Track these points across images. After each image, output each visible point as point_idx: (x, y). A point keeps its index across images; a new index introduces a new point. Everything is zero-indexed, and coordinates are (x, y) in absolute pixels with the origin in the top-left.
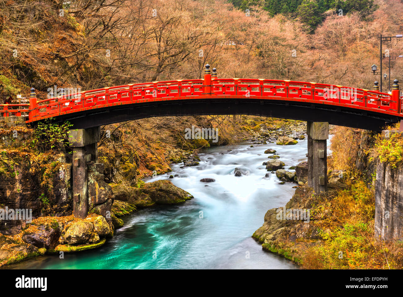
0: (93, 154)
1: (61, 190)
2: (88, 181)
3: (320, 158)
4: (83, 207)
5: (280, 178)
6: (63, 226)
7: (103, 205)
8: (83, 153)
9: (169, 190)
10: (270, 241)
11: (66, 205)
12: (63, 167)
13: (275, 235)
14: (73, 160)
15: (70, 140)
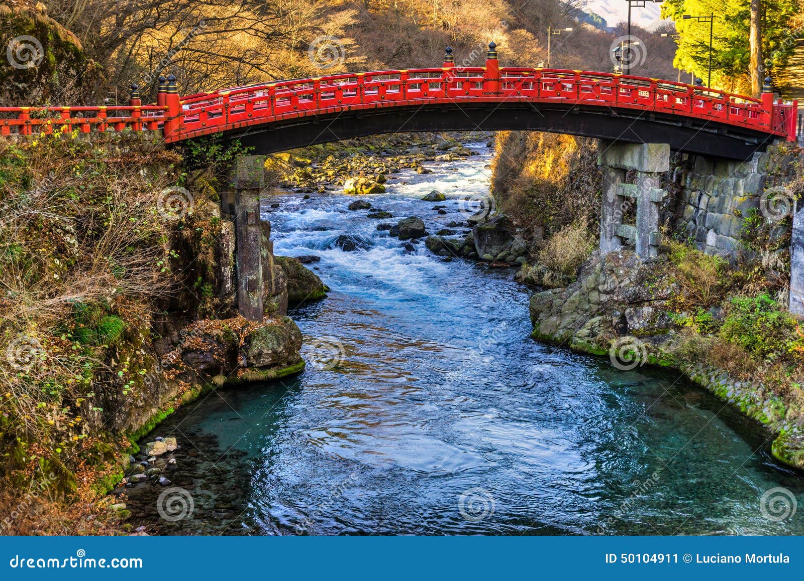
1: (224, 270)
3: (654, 202)
4: (260, 300)
5: (436, 251)
6: (238, 335)
7: (279, 296)
10: (587, 339)
12: (226, 227)
13: (592, 329)
14: (239, 214)
15: (240, 175)
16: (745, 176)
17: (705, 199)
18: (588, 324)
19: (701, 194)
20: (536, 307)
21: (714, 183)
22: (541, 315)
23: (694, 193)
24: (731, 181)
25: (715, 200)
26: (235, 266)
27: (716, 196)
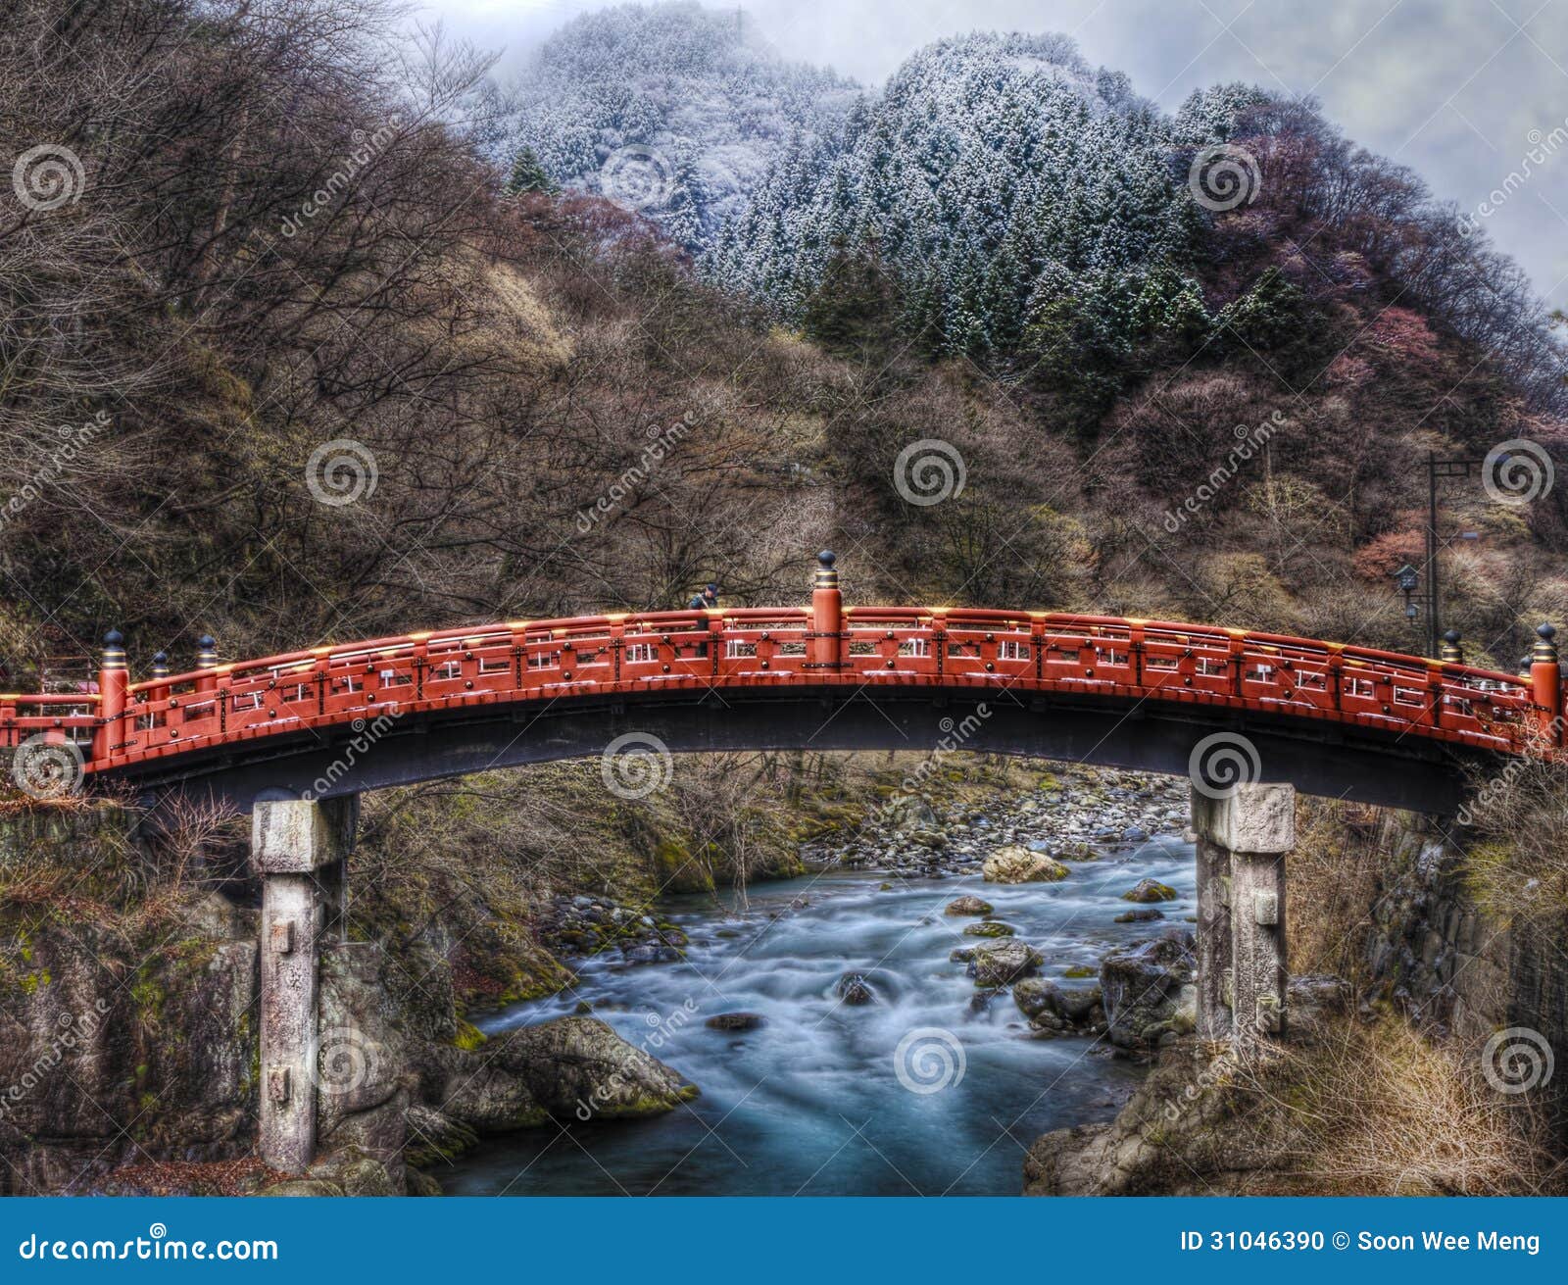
0: (330, 902)
1: (214, 1050)
2: (321, 1015)
3: (1262, 926)
4: (301, 1121)
5: (1032, 1014)
7: (375, 1114)
8: (307, 898)
9: (605, 1061)
11: (230, 1113)
14: (266, 927)
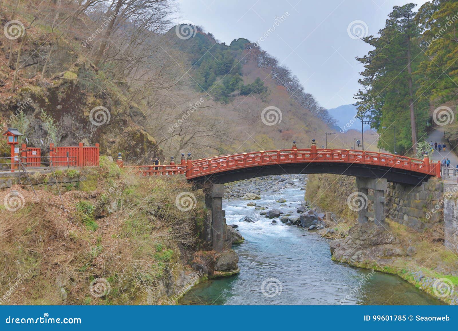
4: (221, 242)
6: (213, 257)
10: (356, 260)
12: (209, 213)
13: (358, 256)
14: (214, 208)
15: (214, 191)
16: (419, 192)
17: (401, 201)
18: (357, 254)
19: (400, 199)
20: (332, 246)
21: (405, 195)
22: (335, 250)
23: (396, 199)
24: (413, 194)
25: (406, 202)
26: (212, 228)
27: (407, 200)
